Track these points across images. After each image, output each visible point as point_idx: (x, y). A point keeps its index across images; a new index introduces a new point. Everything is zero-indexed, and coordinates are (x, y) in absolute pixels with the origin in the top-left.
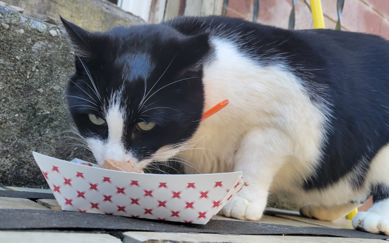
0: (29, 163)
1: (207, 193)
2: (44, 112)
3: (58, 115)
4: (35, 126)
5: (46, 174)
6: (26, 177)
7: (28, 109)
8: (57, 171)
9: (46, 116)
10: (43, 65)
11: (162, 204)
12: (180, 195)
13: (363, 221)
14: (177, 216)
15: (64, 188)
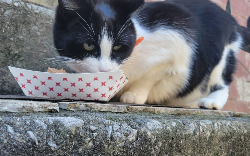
0: (8, 82)
1: (105, 83)
2: (14, 52)
3: (23, 53)
4: (10, 60)
5: (17, 78)
6: (7, 90)
7: (5, 50)
8: (23, 76)
9: (16, 54)
10: (11, 24)
11: (81, 90)
12: (90, 85)
13: (204, 102)
14: (90, 97)
15: (27, 85)
